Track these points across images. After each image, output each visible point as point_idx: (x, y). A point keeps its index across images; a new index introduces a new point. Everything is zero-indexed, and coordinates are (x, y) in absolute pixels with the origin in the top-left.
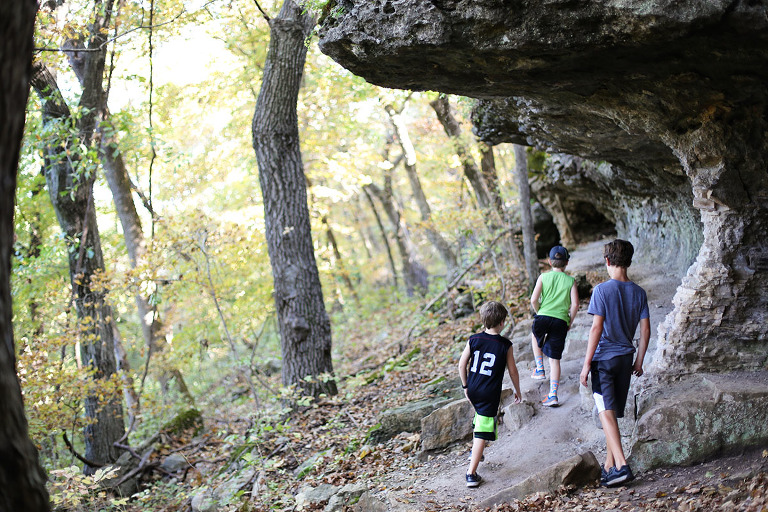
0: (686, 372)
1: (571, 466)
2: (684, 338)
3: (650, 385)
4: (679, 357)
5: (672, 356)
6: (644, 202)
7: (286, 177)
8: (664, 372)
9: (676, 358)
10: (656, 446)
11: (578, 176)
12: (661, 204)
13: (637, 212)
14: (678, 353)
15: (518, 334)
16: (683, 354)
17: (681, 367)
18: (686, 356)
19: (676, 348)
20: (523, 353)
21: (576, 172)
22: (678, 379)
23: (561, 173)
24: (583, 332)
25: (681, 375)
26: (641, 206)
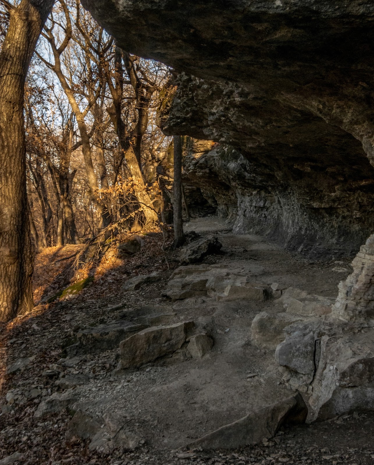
0: (366, 326)
1: (287, 408)
2: (366, 297)
3: (335, 334)
4: (360, 312)
5: (354, 310)
6: (254, 193)
7: (10, 136)
8: (346, 324)
9: (357, 312)
10: (356, 392)
11: (207, 171)
12: (267, 195)
13: (247, 199)
14: (359, 308)
15: (178, 276)
16: (364, 310)
17: (362, 320)
18: (367, 312)
19: (357, 304)
20: (184, 291)
21: (206, 167)
22: (360, 331)
23: (195, 167)
24: (235, 279)
25: (363, 328)
26: (252, 194)
